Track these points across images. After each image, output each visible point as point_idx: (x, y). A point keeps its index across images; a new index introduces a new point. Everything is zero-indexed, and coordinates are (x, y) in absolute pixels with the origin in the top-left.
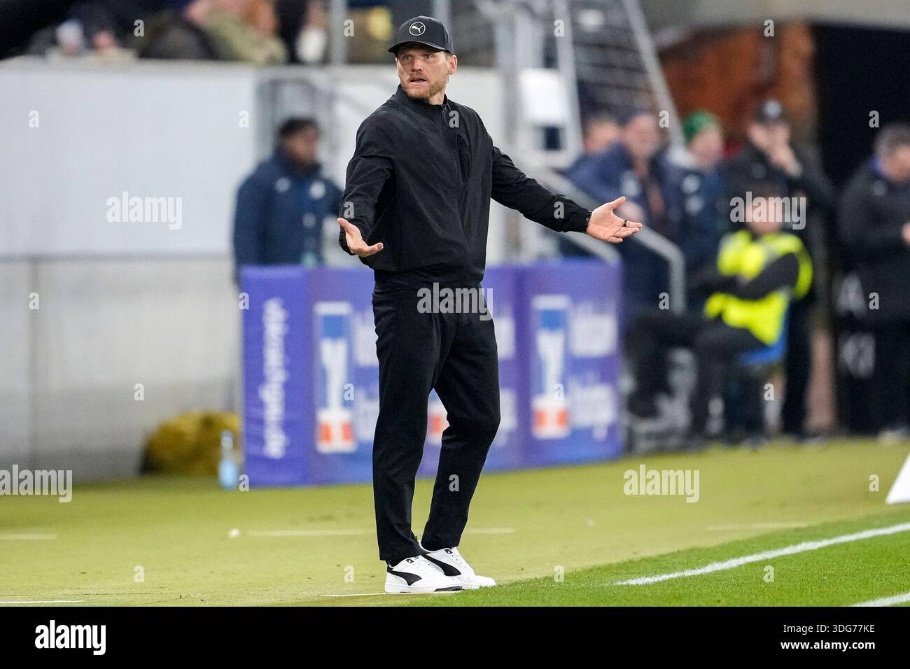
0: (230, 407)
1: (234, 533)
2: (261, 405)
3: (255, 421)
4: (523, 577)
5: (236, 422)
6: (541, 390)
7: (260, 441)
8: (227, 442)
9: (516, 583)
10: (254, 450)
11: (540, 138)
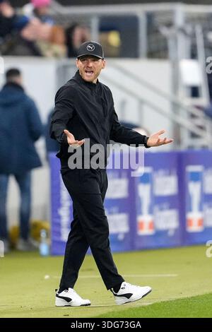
0: (45, 219)
1: (47, 277)
2: (59, 217)
3: (57, 225)
4: (182, 297)
5: (48, 225)
6: (190, 210)
7: (59, 234)
8: (43, 234)
9: (178, 300)
10: (56, 238)
11: (189, 92)
